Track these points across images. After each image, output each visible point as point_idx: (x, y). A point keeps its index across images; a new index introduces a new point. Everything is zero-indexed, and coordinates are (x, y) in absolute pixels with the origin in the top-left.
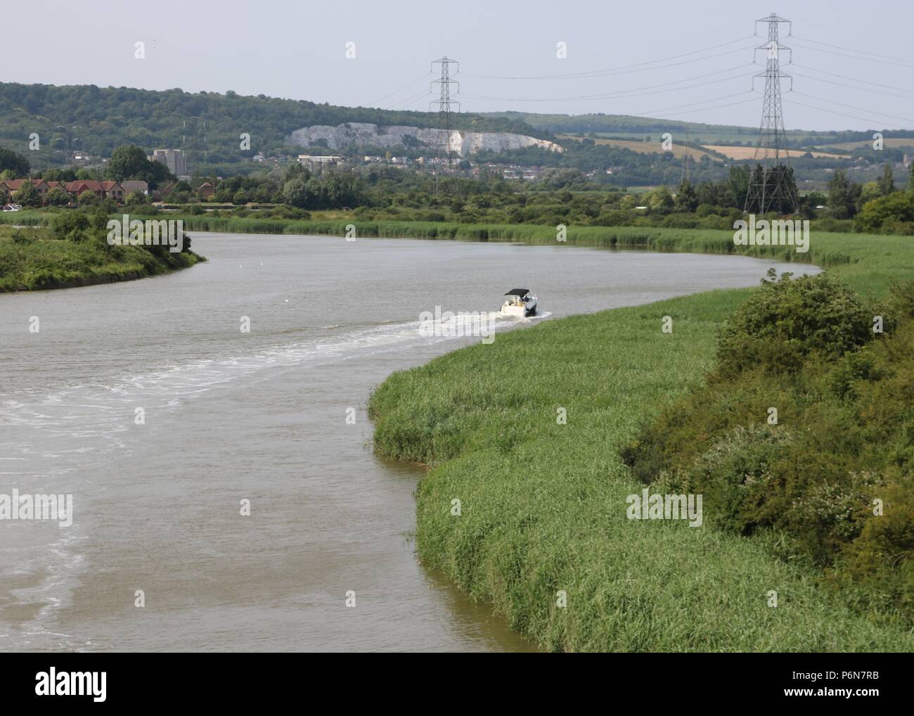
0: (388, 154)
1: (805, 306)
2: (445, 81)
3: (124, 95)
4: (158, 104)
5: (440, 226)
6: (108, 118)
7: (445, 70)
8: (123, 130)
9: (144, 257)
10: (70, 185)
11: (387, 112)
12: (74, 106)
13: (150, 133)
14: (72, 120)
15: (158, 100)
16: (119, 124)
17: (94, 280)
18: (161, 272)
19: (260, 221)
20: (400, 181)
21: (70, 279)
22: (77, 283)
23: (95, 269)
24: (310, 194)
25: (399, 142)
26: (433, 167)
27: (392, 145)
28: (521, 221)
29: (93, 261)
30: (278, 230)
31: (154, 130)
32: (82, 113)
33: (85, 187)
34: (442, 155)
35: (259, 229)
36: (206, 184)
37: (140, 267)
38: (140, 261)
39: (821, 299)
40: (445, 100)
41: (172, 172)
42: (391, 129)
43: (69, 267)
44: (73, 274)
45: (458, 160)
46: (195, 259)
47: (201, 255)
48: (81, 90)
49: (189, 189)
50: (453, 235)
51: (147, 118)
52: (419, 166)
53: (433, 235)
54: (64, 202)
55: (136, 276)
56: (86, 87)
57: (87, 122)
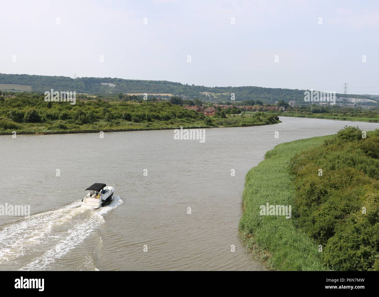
0: (339, 103)
1: (349, 133)
2: (345, 88)
3: (286, 90)
4: (293, 92)
5: (336, 117)
6: (283, 95)
7: (346, 86)
8: (286, 97)
9: (266, 121)
10: (269, 107)
11: (340, 94)
12: (276, 92)
13: (291, 98)
14: (276, 95)
15: (293, 91)
16: (285, 96)
17: (254, 125)
18: (270, 124)
19: (301, 115)
20: (339, 108)
21: (249, 125)
22: (251, 126)
23: (255, 123)
24: (316, 110)
25: (342, 100)
26: (348, 105)
27: (340, 101)
28: (353, 116)
29: (255, 122)
30: (304, 117)
31: (292, 97)
32: (278, 94)
33: (271, 108)
34: (351, 103)
35: (300, 117)
36: (296, 108)
37: (265, 123)
38: (265, 122)
39: (353, 131)
40: (345, 92)
41: (290, 105)
42: (340, 98)
43: (249, 123)
44: (250, 124)
45: (354, 104)
46: (279, 122)
47: (281, 121)
48: (278, 89)
49: (293, 109)
50: (338, 119)
51: (291, 95)
52: (346, 105)
53: (334, 119)
54: (267, 111)
55: (264, 125)
56: (279, 89)
57: (279, 95)
